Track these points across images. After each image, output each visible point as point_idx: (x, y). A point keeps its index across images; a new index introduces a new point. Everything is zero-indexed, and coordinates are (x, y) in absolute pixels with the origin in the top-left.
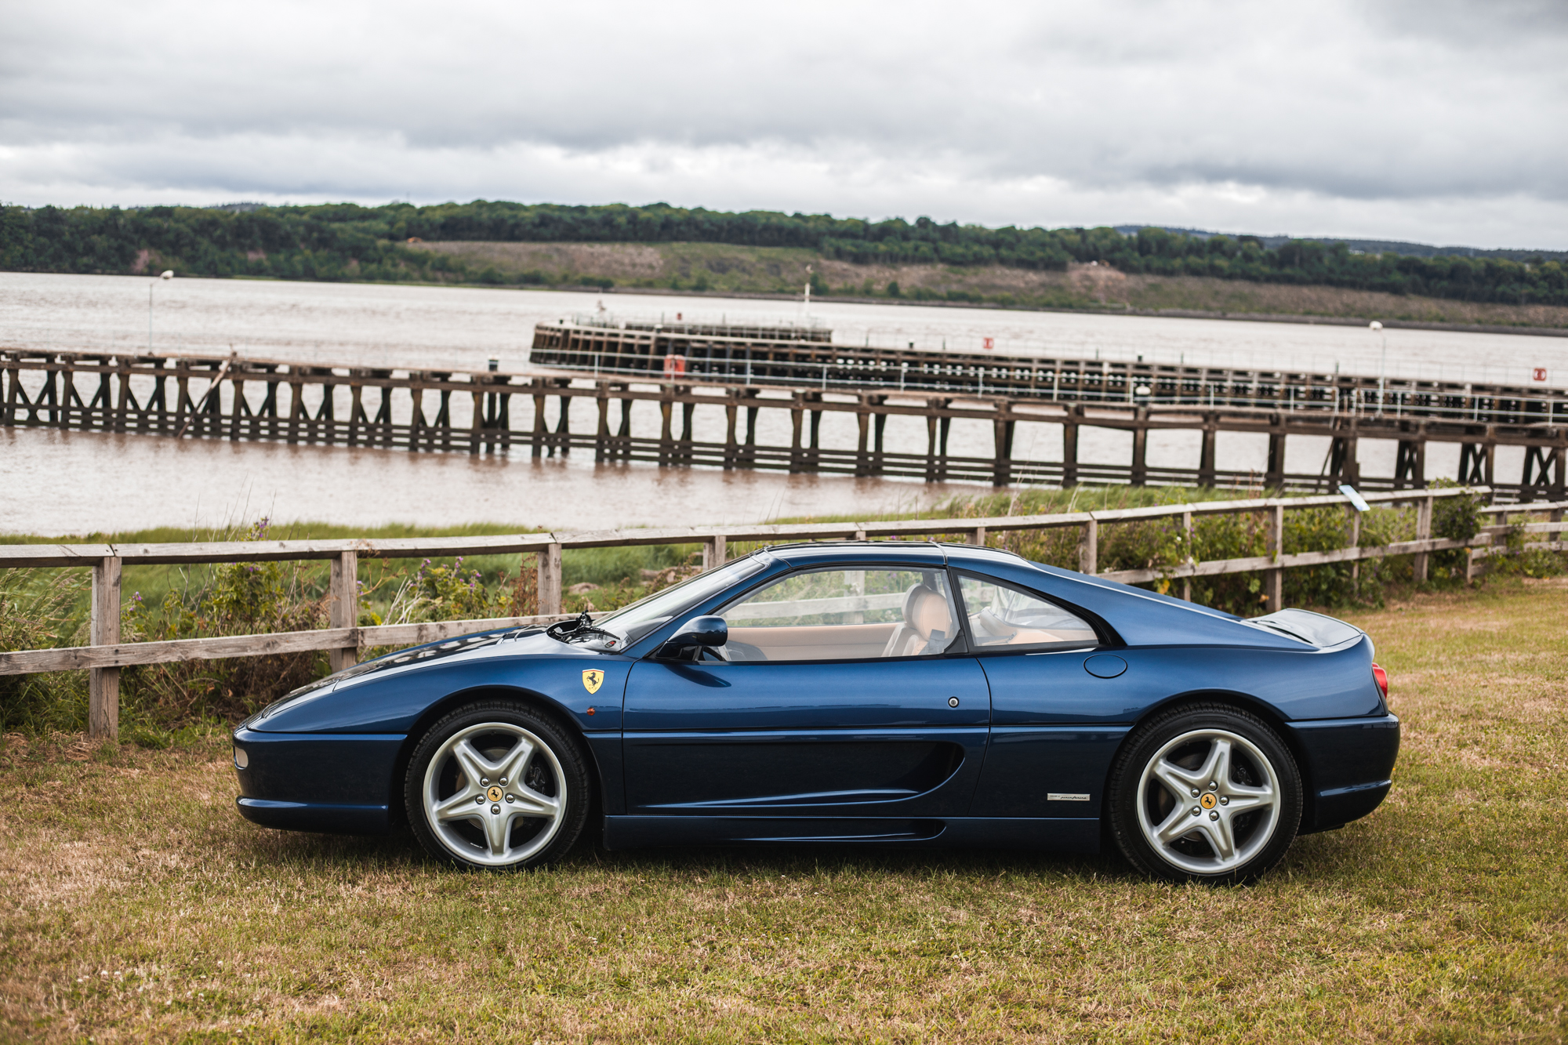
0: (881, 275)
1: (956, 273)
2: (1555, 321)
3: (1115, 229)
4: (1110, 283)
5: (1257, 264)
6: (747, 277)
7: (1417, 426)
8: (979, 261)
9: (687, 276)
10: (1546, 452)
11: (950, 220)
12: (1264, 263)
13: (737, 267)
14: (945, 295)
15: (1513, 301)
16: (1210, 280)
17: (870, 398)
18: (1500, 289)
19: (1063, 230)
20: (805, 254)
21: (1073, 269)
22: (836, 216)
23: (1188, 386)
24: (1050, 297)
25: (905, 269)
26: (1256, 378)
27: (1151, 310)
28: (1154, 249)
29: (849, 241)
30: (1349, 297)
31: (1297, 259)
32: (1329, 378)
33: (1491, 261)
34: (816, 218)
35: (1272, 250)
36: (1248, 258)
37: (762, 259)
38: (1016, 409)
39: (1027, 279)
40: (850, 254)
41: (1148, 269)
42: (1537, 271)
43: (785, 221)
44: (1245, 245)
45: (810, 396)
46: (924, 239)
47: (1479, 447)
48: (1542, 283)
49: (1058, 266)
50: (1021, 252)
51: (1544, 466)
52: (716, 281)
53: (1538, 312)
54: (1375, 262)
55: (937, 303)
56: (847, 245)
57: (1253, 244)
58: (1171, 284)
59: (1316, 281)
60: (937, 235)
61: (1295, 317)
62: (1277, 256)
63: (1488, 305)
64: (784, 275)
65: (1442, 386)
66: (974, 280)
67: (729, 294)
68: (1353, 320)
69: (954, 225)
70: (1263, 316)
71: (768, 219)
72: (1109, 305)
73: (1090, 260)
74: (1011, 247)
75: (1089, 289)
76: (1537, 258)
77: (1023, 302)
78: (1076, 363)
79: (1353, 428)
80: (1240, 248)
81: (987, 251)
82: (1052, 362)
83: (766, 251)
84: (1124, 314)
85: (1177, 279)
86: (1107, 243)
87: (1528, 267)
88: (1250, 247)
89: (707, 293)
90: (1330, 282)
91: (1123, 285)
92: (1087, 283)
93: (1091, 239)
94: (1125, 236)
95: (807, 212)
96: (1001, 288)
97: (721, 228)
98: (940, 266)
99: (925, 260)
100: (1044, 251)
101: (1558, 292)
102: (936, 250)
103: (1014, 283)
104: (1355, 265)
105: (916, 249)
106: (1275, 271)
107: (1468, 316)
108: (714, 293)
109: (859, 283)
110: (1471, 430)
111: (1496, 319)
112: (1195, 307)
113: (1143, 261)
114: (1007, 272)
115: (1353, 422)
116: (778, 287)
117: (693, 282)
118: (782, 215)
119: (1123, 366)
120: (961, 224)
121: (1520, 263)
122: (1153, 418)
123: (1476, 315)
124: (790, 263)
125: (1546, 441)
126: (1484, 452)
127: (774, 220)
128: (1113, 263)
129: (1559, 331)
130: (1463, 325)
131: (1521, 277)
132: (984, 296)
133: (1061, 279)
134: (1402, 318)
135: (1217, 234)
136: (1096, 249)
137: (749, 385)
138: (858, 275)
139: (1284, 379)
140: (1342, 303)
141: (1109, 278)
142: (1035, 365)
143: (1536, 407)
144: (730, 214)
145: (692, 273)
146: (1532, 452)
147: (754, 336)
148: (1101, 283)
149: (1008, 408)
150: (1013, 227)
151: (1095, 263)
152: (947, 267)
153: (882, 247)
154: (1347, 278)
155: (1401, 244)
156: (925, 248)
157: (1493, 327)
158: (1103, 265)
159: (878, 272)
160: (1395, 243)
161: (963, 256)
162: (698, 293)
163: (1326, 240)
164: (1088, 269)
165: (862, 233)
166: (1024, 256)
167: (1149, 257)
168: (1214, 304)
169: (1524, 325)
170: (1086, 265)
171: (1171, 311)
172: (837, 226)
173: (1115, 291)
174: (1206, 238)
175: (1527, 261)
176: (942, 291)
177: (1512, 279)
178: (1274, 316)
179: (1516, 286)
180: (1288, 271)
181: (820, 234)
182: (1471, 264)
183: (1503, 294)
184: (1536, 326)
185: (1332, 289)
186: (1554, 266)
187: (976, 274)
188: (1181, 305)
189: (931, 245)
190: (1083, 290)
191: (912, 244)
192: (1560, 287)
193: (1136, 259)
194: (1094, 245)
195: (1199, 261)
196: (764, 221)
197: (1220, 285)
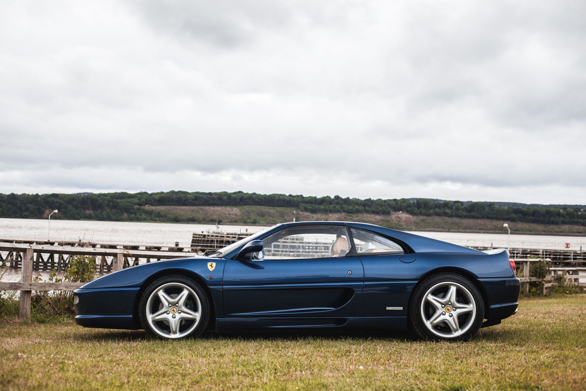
0: (322, 217)
1: (349, 216)
2: (572, 231)
3: (408, 199)
4: (407, 219)
5: (461, 211)
6: (272, 218)
8: (358, 212)
9: (250, 218)
11: (347, 197)
12: (463, 211)
13: (268, 215)
15: (557, 223)
16: (444, 218)
19: (389, 200)
20: (293, 210)
21: (393, 214)
22: (305, 196)
24: (384, 225)
25: (330, 215)
27: (422, 229)
28: (423, 207)
29: (310, 205)
31: (476, 209)
33: (548, 209)
34: (297, 196)
35: (467, 206)
36: (457, 209)
37: (277, 211)
39: (376, 218)
40: (310, 209)
41: (421, 214)
42: (565, 212)
43: (285, 198)
44: (456, 204)
46: (337, 204)
48: (567, 216)
49: (387, 213)
50: (373, 208)
52: (260, 220)
53: (566, 227)
54: (504, 210)
56: (309, 206)
57: (459, 204)
58: (429, 219)
59: (483, 217)
60: (342, 202)
61: (476, 231)
62: (468, 208)
63: (547, 225)
64: (285, 218)
65: (532, 250)
67: (265, 225)
68: (497, 231)
69: (348, 198)
70: (464, 231)
71: (279, 197)
72: (407, 227)
73: (399, 211)
74: (370, 206)
75: (399, 221)
76: (565, 207)
80: (455, 205)
81: (361, 208)
83: (279, 209)
85: (431, 217)
86: (405, 204)
87: (561, 211)
88: (458, 205)
89: (257, 224)
90: (488, 218)
91: (411, 220)
92: (398, 219)
93: (399, 203)
94: (412, 202)
95: (294, 194)
97: (262, 200)
98: (343, 214)
99: (338, 211)
100: (382, 207)
101: (573, 220)
102: (342, 208)
103: (371, 220)
104: (497, 211)
105: (335, 207)
106: (468, 214)
107: (540, 229)
108: (260, 224)
111: (550, 230)
112: (438, 228)
113: (419, 211)
114: (369, 215)
117: (252, 221)
118: (284, 195)
120: (351, 198)
121: (558, 209)
123: (543, 229)
124: (288, 213)
127: (281, 197)
128: (408, 212)
129: (574, 234)
130: (538, 233)
131: (559, 214)
133: (389, 218)
134: (516, 230)
135: (446, 201)
136: (401, 207)
138: (313, 217)
140: (493, 225)
141: (406, 217)
144: (265, 195)
145: (251, 217)
148: (403, 219)
150: (370, 199)
151: (401, 212)
152: (346, 214)
153: (322, 207)
154: (495, 216)
155: (514, 203)
156: (338, 207)
157: (550, 233)
158: (404, 212)
159: (320, 216)
160: (511, 203)
161: (352, 210)
162: (254, 224)
163: (486, 202)
164: (398, 214)
165: (314, 202)
166: (375, 210)
167: (421, 209)
168: (445, 227)
169: (561, 232)
170: (398, 213)
171: (430, 229)
172: (305, 199)
173: (409, 222)
174: (442, 202)
175: (561, 209)
177: (555, 215)
178: (468, 231)
179: (557, 217)
180: (472, 214)
181: (299, 202)
182: (540, 210)
183: (553, 221)
184: (565, 232)
185: (489, 220)
186: (571, 210)
187: (357, 217)
188: (433, 227)
189: (340, 206)
190: (396, 222)
191: (333, 205)
192: (574, 218)
193: (416, 210)
194: (400, 205)
195: (439, 210)
196: (278, 198)
197: (447, 219)
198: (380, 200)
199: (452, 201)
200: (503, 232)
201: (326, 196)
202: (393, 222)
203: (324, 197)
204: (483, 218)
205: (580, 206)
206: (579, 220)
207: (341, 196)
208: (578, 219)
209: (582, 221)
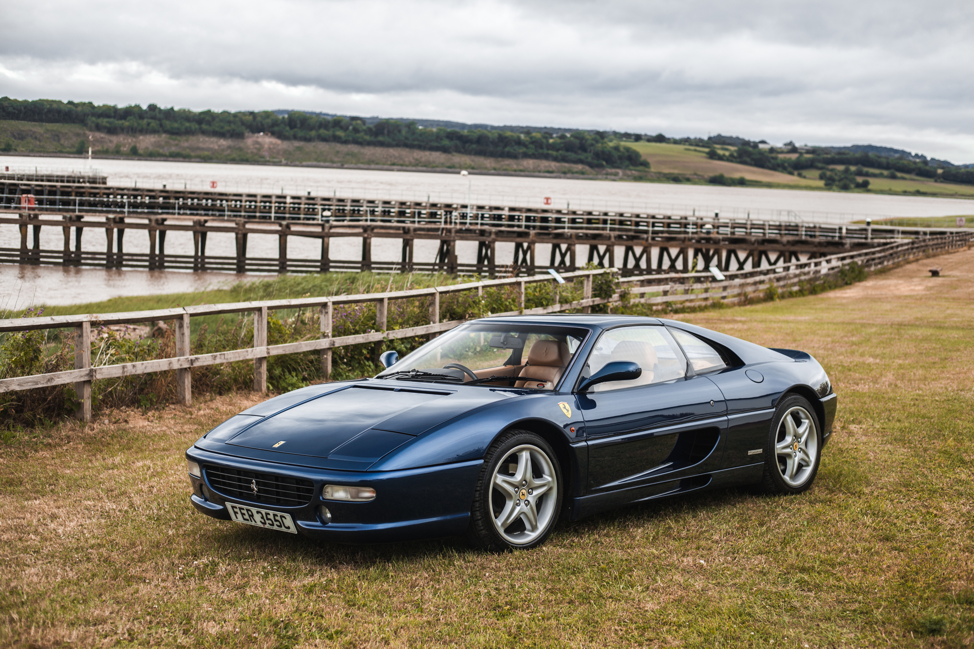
0: (126, 141)
1: (175, 140)
2: (539, 169)
3: (273, 112)
4: (272, 146)
5: (362, 134)
6: (38, 143)
7: (490, 233)
8: (189, 132)
10: (564, 247)
11: (169, 107)
12: (366, 134)
13: (31, 136)
14: (167, 154)
15: (514, 157)
16: (333, 144)
17: (157, 220)
18: (507, 149)
19: (240, 112)
20: (77, 128)
21: (248, 137)
22: (96, 104)
23: (339, 210)
24: (234, 155)
25: (141, 137)
26: (380, 205)
27: (297, 163)
28: (298, 125)
29: (106, 120)
30: (418, 154)
31: (386, 131)
32: (424, 204)
33: (501, 132)
34: (83, 104)
35: (371, 126)
36: (356, 130)
37: (47, 131)
38: (248, 226)
39: (219, 143)
40: (105, 127)
41: (295, 138)
42: (528, 139)
43: (62, 106)
44: (354, 122)
45: (118, 220)
46: (153, 118)
47: (525, 245)
48: (531, 146)
49: (239, 136)
50: (216, 126)
51: (563, 256)
52: (18, 146)
53: (530, 163)
54: (432, 133)
55: (162, 159)
56: (104, 122)
57: (359, 122)
58: (309, 147)
60: (161, 116)
61: (385, 167)
62: (374, 129)
63: (500, 159)
64: (62, 142)
65: (491, 208)
66: (186, 144)
67: (27, 154)
68: (421, 168)
69: (172, 109)
70: (366, 166)
71: (51, 105)
72: (271, 160)
73: (259, 132)
74: (209, 123)
75: (259, 150)
76: (528, 131)
77: (217, 158)
78: (270, 196)
79: (453, 234)
80: (351, 124)
81: (194, 126)
82: (255, 196)
83: (49, 126)
84: (281, 165)
85: (313, 144)
86: (269, 121)
87: (522, 136)
88: (357, 124)
89: (11, 153)
90: (406, 145)
91: (280, 147)
92: (257, 146)
93: (259, 119)
94: (280, 116)
95: (76, 101)
96: (203, 149)
97: (20, 111)
98: (164, 136)
99: (154, 132)
100: (230, 126)
101: (541, 151)
102: (161, 125)
103: (211, 146)
104: (421, 135)
105: (148, 124)
106: (373, 139)
107: (488, 166)
108: (17, 153)
109: (112, 146)
110: (520, 235)
111: (505, 167)
112: (325, 161)
113: (292, 133)
114: (207, 139)
115: (453, 231)
116: (59, 149)
117: (3, 146)
118: (60, 102)
119: (299, 198)
120: (176, 109)
121: (518, 134)
122: (333, 230)
123: (493, 165)
124: (66, 133)
125: (564, 241)
126: (529, 248)
127: (55, 106)
128: (273, 134)
129: (542, 174)
130: (485, 171)
131: (519, 142)
132: (193, 154)
133: (240, 143)
134: (449, 167)
135: (336, 115)
136: (262, 125)
137: (77, 213)
138: (111, 141)
139: (397, 205)
140: (414, 158)
141: (271, 143)
142: (244, 198)
143: (545, 220)
144: (26, 101)
145: (2, 140)
146: (556, 247)
147: (62, 181)
148: (266, 146)
149: (244, 226)
150: (210, 111)
151: (262, 134)
152: (168, 136)
153: (126, 123)
154: (416, 143)
155: (447, 122)
156: (154, 124)
157: (503, 172)
158: (267, 135)
159: (124, 139)
160: (443, 122)
161: (178, 129)
162: (6, 153)
163: (402, 119)
164: (258, 137)
165: (113, 114)
166: (217, 129)
167: (295, 130)
168: (336, 159)
169: (521, 171)
170: (256, 135)
171: (310, 163)
172: (96, 110)
173: (275, 151)
174: (329, 118)
175: (522, 133)
176: (166, 151)
177: (513, 144)
178: (373, 166)
179: (516, 147)
180: (380, 138)
181: (86, 115)
182: (489, 135)
183: (509, 152)
184: (528, 171)
185: (407, 150)
186: (537, 135)
187: (187, 141)
188: (316, 160)
189: (158, 122)
190: (255, 151)
191: (145, 121)
192: (542, 148)
193: (288, 131)
194: (261, 123)
195: (326, 132)
196: (48, 106)
197: (339, 147)
198: (227, 114)
199: (346, 117)
200: (430, 169)
201: (133, 105)
202: (249, 151)
203: (131, 107)
204: (398, 145)
205: (552, 129)
206: (550, 152)
207: (158, 106)
208: (548, 149)
209: (554, 153)
